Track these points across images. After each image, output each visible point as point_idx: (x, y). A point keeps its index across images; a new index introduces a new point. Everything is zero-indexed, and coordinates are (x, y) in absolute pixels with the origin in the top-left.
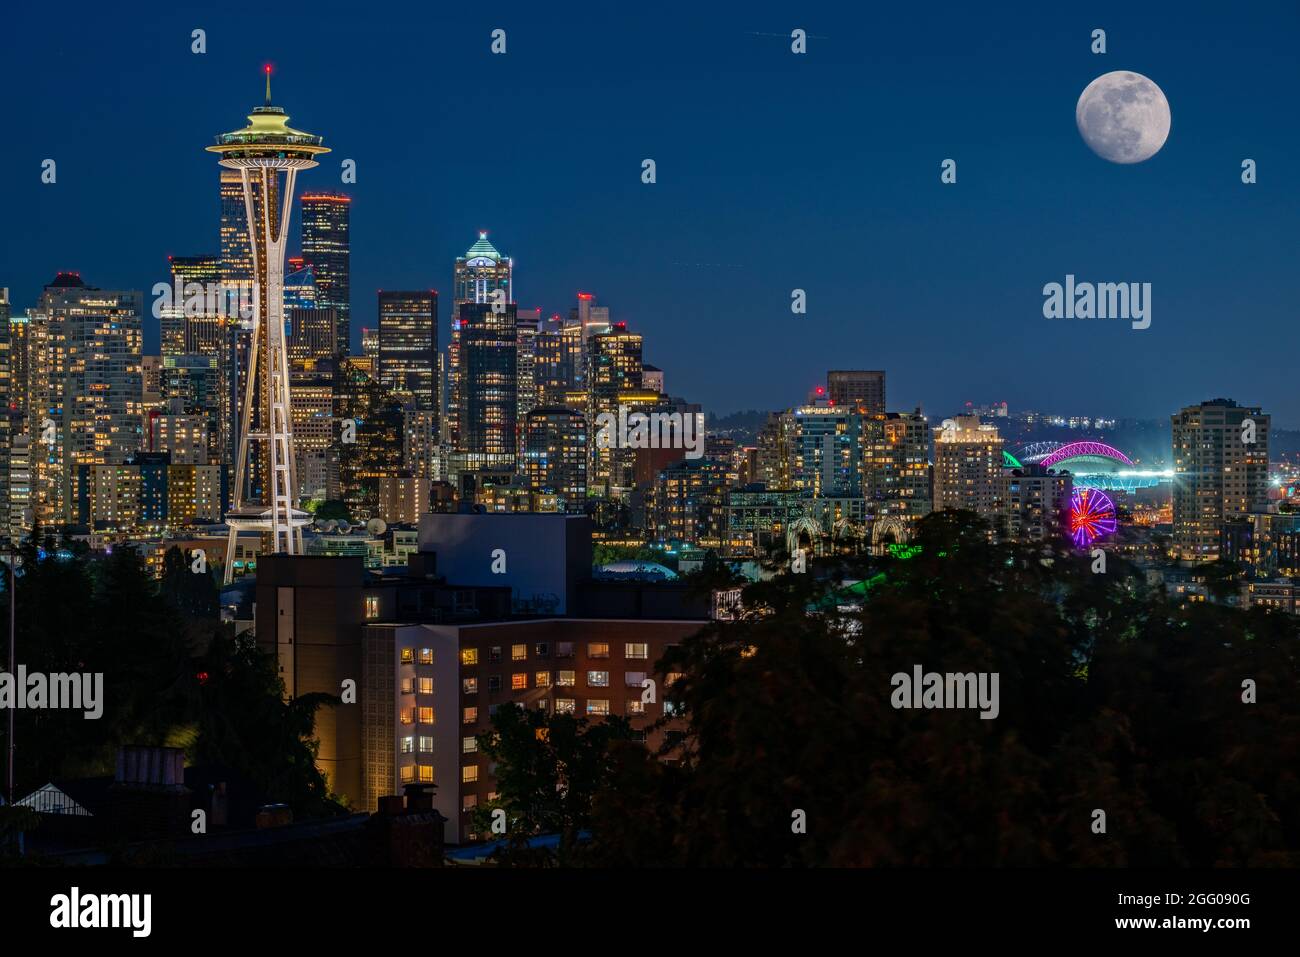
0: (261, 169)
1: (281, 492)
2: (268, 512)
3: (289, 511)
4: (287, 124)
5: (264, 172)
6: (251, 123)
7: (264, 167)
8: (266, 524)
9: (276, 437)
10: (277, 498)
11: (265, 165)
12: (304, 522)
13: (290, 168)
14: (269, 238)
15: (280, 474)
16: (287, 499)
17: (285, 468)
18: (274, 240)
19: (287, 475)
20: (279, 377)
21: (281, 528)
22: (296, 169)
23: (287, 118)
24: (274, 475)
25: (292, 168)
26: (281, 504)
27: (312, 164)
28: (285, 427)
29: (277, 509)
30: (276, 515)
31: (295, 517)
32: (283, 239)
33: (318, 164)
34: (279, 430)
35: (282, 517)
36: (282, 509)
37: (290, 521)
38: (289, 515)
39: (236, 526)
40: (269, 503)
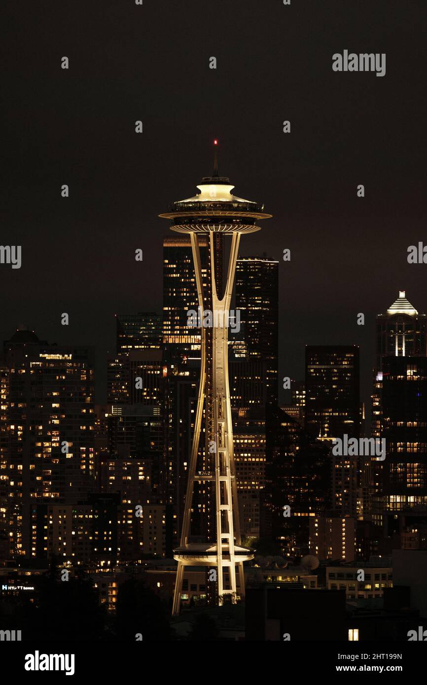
0: (209, 233)
1: (225, 529)
2: (213, 549)
3: (232, 548)
4: (232, 192)
5: (211, 236)
6: (199, 192)
7: (211, 232)
8: (211, 559)
9: (221, 479)
10: (221, 536)
11: (212, 230)
12: (245, 558)
13: (235, 233)
14: (215, 296)
15: (224, 513)
16: (230, 536)
17: (229, 508)
18: (220, 298)
19: (230, 515)
20: (223, 424)
21: (225, 563)
22: (240, 233)
23: (232, 187)
24: (219, 514)
25: (237, 234)
26: (225, 541)
27: (254, 229)
28: (228, 470)
29: (221, 546)
30: (220, 552)
31: (237, 553)
32: (227, 298)
33: (259, 229)
34: (223, 473)
35: (226, 554)
36: (225, 546)
37: (232, 556)
38: (232, 552)
39: (182, 561)
40: (214, 541)
